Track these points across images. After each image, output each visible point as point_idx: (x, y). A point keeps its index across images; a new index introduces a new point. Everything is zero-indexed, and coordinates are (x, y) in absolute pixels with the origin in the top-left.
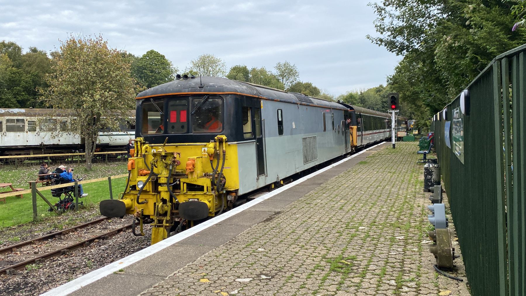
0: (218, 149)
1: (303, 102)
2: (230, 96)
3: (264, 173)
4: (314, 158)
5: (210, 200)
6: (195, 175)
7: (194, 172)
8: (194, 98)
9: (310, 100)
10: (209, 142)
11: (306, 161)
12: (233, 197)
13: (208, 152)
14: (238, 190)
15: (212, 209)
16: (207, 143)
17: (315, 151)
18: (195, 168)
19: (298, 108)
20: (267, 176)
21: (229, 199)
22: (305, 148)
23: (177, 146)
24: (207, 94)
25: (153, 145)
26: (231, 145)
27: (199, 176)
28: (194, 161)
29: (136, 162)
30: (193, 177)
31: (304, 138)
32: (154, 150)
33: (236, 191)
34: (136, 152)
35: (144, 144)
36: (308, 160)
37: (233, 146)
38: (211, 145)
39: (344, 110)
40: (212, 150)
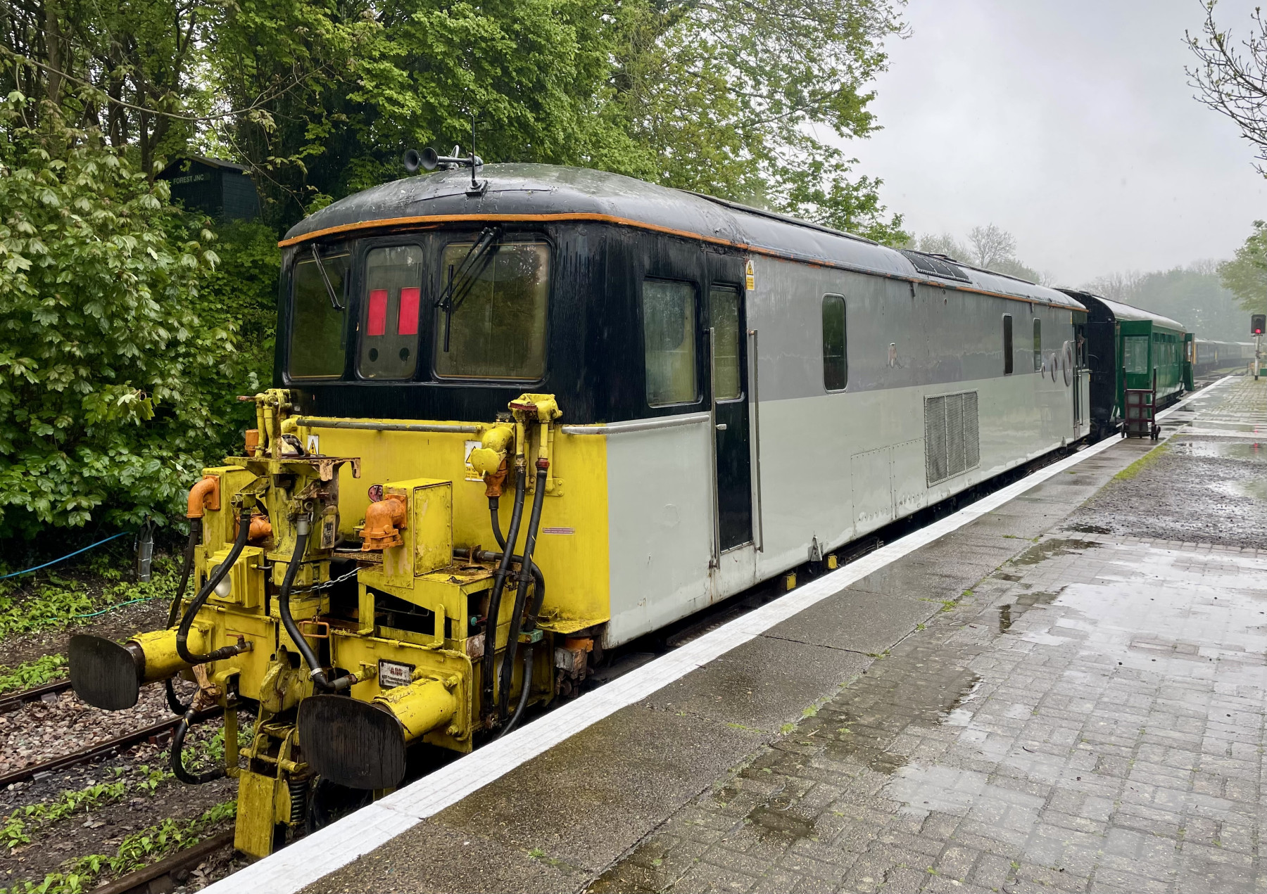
0: (519, 453)
1: (932, 278)
2: (580, 228)
3: (750, 538)
4: (969, 460)
5: (453, 680)
6: (408, 562)
7: (405, 550)
8: (447, 237)
9: (962, 275)
10: (491, 419)
11: (936, 473)
12: (579, 659)
13: (476, 461)
14: (603, 626)
15: (459, 719)
16: (485, 425)
17: (971, 438)
18: (407, 534)
19: (913, 295)
20: (761, 549)
21: (562, 666)
22: (933, 431)
23: (380, 430)
24: (491, 224)
25: (311, 418)
26: (578, 436)
27: (428, 563)
28: (405, 501)
29: (223, 487)
30: (401, 572)
31: (931, 400)
32: (313, 437)
33: (598, 632)
34: (261, 441)
35: (288, 412)
36: (942, 470)
37: (587, 442)
38: (497, 432)
39: (1074, 311)
40: (494, 459)
